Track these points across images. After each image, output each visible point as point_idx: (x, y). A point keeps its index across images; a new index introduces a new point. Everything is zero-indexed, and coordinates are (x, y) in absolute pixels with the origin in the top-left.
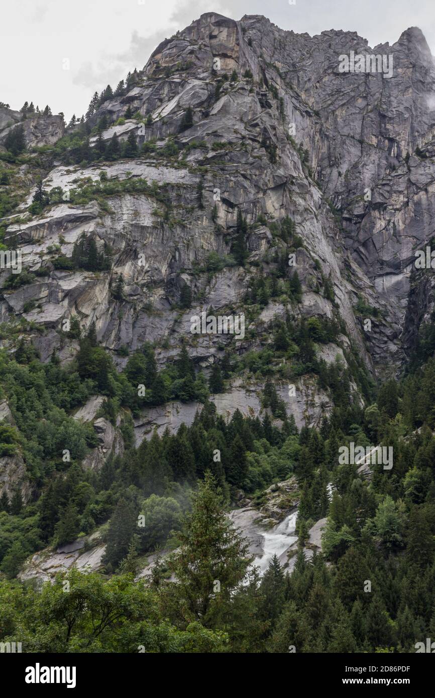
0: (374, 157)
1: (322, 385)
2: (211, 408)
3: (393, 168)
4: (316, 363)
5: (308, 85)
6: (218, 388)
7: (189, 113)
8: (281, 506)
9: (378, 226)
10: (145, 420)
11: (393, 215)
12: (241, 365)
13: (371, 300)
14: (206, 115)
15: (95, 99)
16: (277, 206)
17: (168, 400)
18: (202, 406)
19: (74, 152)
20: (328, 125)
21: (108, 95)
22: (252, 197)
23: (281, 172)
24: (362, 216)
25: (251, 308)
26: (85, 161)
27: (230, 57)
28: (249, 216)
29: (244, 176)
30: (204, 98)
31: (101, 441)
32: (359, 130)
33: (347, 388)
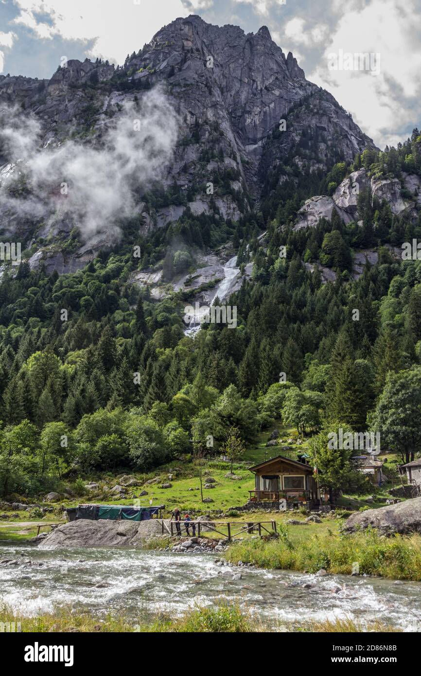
0: (246, 88)
1: (234, 200)
2: (189, 209)
3: (255, 95)
4: (231, 190)
5: (218, 52)
6: (191, 200)
7: (173, 68)
8: (227, 255)
9: (247, 121)
10: (161, 213)
11: (254, 117)
12: (199, 190)
13: (245, 157)
14: (180, 70)
15: (128, 57)
16: (212, 115)
17: (170, 204)
18: (185, 208)
19: (121, 84)
20: (226, 71)
21: (134, 56)
22: (201, 111)
23: (214, 99)
24: (240, 116)
25: (203, 163)
26: (127, 90)
27: (190, 40)
28: (200, 120)
29: (198, 101)
30: (179, 61)
31: (145, 222)
32: (240, 75)
33: (243, 201)
